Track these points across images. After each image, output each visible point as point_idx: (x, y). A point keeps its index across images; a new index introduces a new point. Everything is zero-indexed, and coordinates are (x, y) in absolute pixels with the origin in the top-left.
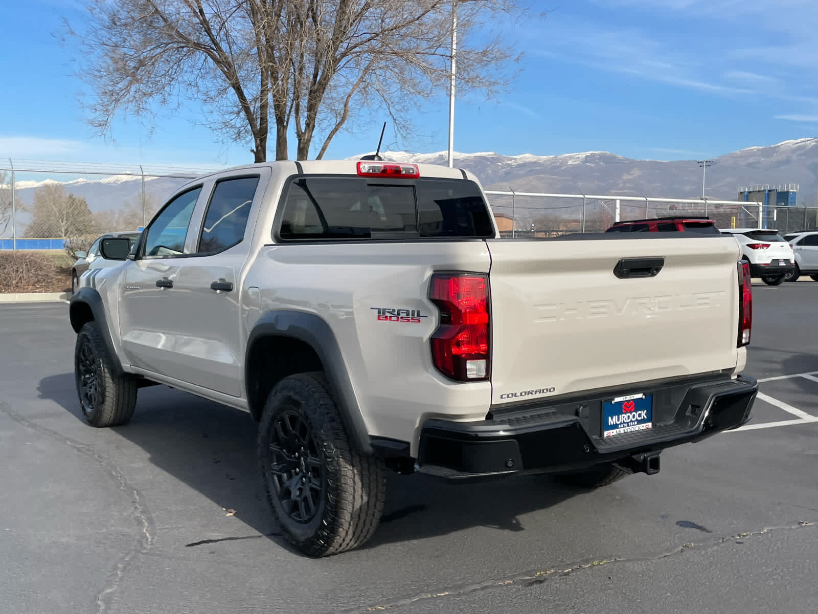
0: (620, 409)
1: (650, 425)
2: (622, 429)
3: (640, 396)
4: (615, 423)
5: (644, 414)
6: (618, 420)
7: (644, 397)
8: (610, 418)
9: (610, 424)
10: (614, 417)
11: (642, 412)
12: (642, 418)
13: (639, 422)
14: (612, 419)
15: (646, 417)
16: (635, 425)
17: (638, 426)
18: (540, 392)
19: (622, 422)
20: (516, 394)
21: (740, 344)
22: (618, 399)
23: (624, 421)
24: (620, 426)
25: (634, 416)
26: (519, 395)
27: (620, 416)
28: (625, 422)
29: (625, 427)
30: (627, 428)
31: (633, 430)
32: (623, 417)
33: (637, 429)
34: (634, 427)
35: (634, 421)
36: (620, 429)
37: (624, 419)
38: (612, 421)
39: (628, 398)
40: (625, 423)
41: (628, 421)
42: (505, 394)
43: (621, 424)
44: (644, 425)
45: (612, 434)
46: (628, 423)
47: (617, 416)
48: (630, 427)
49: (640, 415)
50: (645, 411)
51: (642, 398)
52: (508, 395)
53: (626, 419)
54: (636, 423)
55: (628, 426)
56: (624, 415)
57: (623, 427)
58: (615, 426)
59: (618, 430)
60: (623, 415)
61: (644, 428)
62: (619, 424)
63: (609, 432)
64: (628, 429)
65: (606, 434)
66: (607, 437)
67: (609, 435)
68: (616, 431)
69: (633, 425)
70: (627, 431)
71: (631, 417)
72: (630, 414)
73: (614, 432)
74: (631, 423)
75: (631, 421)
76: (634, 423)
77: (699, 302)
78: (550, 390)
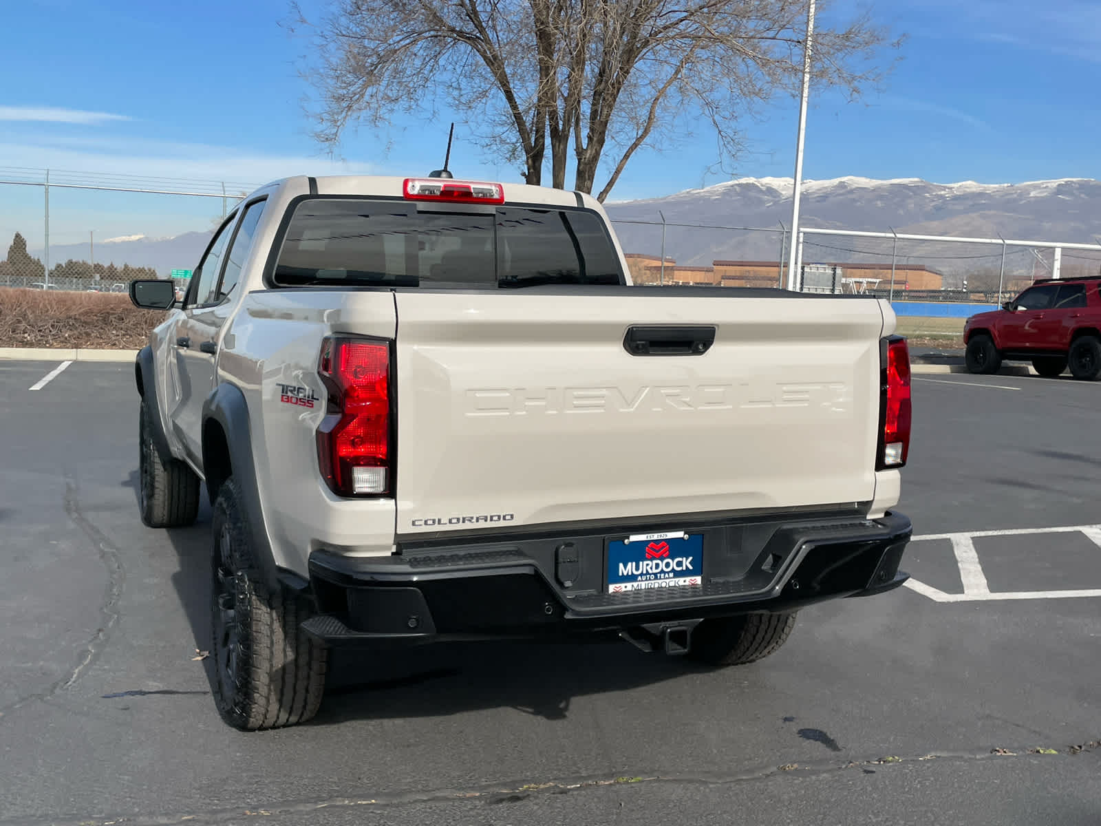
0: (639, 553)
1: (698, 580)
2: (643, 583)
3: (680, 534)
4: (630, 574)
5: (687, 563)
6: (637, 569)
7: (686, 537)
8: (621, 565)
9: (620, 574)
10: (630, 564)
11: (684, 559)
12: (684, 568)
13: (677, 574)
14: (625, 567)
15: (691, 568)
16: (669, 578)
17: (674, 580)
18: (486, 521)
19: (645, 572)
20: (439, 520)
21: (880, 465)
22: (634, 538)
23: (647, 570)
24: (639, 578)
25: (668, 565)
26: (448, 522)
27: (641, 563)
28: (650, 571)
29: (650, 579)
30: (653, 582)
31: (664, 585)
32: (646, 565)
33: (672, 584)
34: (667, 581)
35: (668, 573)
36: (640, 583)
37: (648, 568)
38: (622, 570)
39: (655, 536)
40: (650, 574)
41: (655, 571)
42: (421, 520)
43: (642, 574)
44: (688, 579)
45: (624, 589)
46: (655, 574)
47: (634, 564)
48: (660, 581)
50: (691, 558)
51: (683, 538)
52: (426, 522)
53: (651, 568)
54: (671, 575)
55: (656, 578)
56: (649, 562)
57: (646, 580)
58: (632, 578)
59: (635, 584)
60: (645, 563)
61: (687, 583)
62: (638, 575)
63: (618, 585)
64: (656, 584)
65: (612, 588)
66: (614, 592)
67: (617, 590)
68: (633, 586)
69: (664, 579)
70: (652, 586)
71: (662, 565)
72: (662, 562)
73: (628, 587)
74: (662, 575)
75: (662, 571)
76: (667, 575)
77: (785, 397)
78: (504, 517)
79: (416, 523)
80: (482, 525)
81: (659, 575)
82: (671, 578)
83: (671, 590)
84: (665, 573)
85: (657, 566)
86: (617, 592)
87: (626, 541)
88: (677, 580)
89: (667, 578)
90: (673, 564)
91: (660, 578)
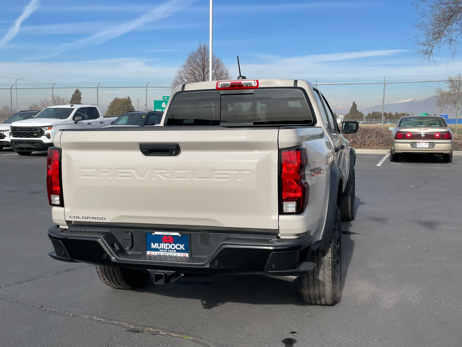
0: (160, 240)
1: (187, 255)
2: (162, 253)
3: (177, 234)
4: (156, 248)
5: (182, 247)
6: (159, 246)
7: (180, 235)
8: (152, 244)
9: (152, 247)
10: (156, 244)
11: (181, 245)
12: (181, 249)
13: (178, 251)
14: (154, 245)
15: (184, 249)
16: (174, 252)
17: (176, 253)
18: (95, 219)
19: (162, 248)
20: (79, 217)
21: (281, 212)
22: (157, 233)
23: (163, 247)
24: (160, 250)
25: (173, 246)
26: (82, 218)
27: (161, 244)
28: (165, 248)
29: (165, 252)
30: (166, 253)
31: (171, 255)
32: (163, 245)
33: (175, 255)
34: (173, 253)
35: (174, 250)
36: (160, 252)
37: (164, 246)
39: (166, 233)
40: (165, 249)
41: (167, 248)
43: (161, 249)
44: (182, 254)
45: (153, 254)
46: (167, 250)
47: (158, 244)
48: (169, 253)
49: (179, 247)
50: (184, 245)
51: (178, 236)
53: (165, 247)
54: (175, 251)
55: (168, 251)
56: (164, 244)
57: (163, 251)
58: (157, 250)
59: (158, 253)
60: (163, 244)
61: (182, 256)
62: (159, 249)
63: (151, 252)
64: (168, 254)
65: (148, 253)
66: (149, 255)
67: (151, 254)
68: (157, 253)
69: (172, 252)
70: (166, 255)
71: (170, 246)
72: (170, 245)
73: (155, 253)
74: (171, 250)
75: (170, 249)
76: (173, 251)
77: (217, 176)
78: (102, 218)
79: (71, 217)
80: (94, 220)
81: (169, 250)
82: (175, 252)
83: (176, 257)
84: (172, 250)
85: (168, 246)
86: (151, 255)
87: (153, 234)
88: (177, 253)
89: (173, 252)
90: (176, 246)
91: (170, 252)
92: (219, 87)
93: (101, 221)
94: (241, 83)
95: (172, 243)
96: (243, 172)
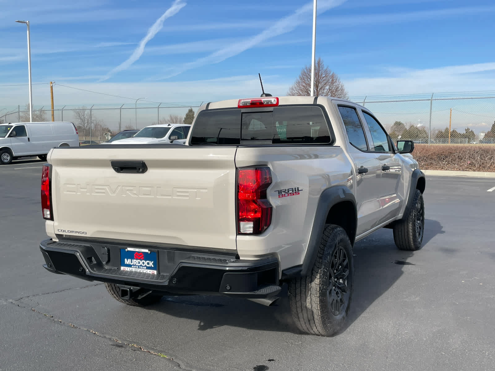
0: (132, 256)
1: (155, 272)
2: (134, 269)
3: (146, 251)
4: (129, 264)
5: (151, 264)
6: (132, 262)
7: (149, 252)
8: (126, 260)
9: (126, 263)
10: (129, 260)
11: (150, 262)
12: (150, 266)
13: (148, 268)
14: (127, 260)
15: (153, 266)
16: (144, 269)
17: (146, 270)
20: (65, 231)
22: (129, 249)
24: (132, 266)
25: (143, 263)
26: (67, 231)
27: (133, 260)
28: (136, 265)
29: (136, 268)
30: (137, 269)
31: (141, 271)
32: (135, 262)
33: (145, 272)
34: (143, 270)
35: (144, 266)
36: (132, 268)
37: (136, 263)
38: (127, 261)
39: (137, 250)
40: (137, 266)
41: (138, 265)
43: (133, 265)
44: (151, 271)
45: (127, 270)
46: (139, 266)
47: (130, 260)
48: (140, 269)
49: (148, 264)
50: (152, 262)
52: (61, 230)
53: (137, 263)
54: (145, 268)
55: (139, 268)
56: (136, 260)
57: (135, 268)
58: (129, 266)
60: (135, 260)
61: (151, 273)
62: (132, 265)
63: (124, 268)
64: (139, 270)
65: (122, 268)
66: (123, 270)
67: (124, 269)
68: (130, 269)
69: (142, 269)
70: (137, 271)
71: (141, 263)
72: (141, 261)
73: (128, 269)
74: (141, 267)
75: (141, 265)
76: (143, 267)
77: (178, 194)
78: (84, 232)
79: (59, 230)
80: (77, 234)
81: (140, 267)
82: (145, 269)
83: (145, 274)
84: (143, 266)
85: (139, 263)
86: (124, 270)
87: (126, 250)
88: (147, 270)
89: (143, 269)
90: (146, 263)
91: (141, 268)
92: (241, 105)
93: (83, 235)
94: (261, 100)
95: (143, 259)
96: (201, 191)
